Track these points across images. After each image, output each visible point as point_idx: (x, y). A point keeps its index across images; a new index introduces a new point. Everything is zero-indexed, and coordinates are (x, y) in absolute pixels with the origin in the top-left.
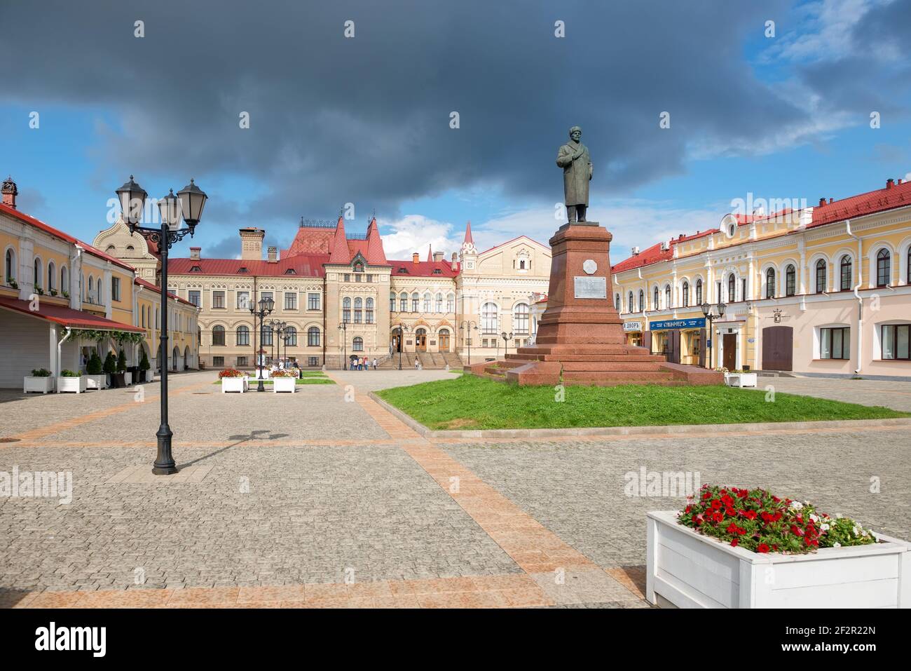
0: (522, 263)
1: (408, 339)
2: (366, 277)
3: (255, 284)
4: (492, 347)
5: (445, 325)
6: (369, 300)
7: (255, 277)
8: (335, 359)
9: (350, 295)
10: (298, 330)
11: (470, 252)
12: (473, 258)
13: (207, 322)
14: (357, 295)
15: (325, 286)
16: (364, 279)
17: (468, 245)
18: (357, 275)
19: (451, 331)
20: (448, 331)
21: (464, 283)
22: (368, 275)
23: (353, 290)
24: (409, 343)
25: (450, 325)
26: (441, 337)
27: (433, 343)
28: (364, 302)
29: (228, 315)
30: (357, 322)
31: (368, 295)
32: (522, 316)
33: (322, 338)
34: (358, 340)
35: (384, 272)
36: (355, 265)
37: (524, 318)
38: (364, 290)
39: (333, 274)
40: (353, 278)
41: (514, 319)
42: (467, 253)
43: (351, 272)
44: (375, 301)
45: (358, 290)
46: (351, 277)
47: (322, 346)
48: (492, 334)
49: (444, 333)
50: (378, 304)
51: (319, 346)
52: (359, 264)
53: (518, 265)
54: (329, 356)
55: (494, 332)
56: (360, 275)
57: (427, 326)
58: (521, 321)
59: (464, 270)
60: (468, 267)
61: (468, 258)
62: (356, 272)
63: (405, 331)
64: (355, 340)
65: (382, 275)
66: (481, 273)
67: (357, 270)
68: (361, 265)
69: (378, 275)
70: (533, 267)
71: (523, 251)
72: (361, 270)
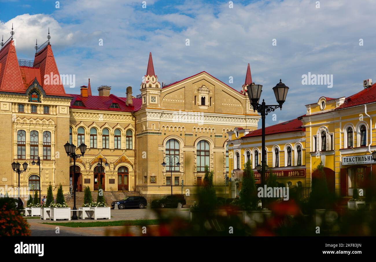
0: (203, 99)
1: (86, 177)
2: (42, 108)
4: (176, 185)
5: (124, 162)
6: (47, 134)
9: (25, 128)
11: (154, 86)
12: (156, 92)
14: (32, 128)
16: (40, 110)
17: (151, 79)
18: (32, 105)
19: (130, 169)
20: (126, 168)
21: (148, 118)
22: (45, 106)
23: (28, 122)
24: (88, 181)
25: (129, 162)
26: (120, 174)
27: (112, 181)
28: (41, 135)
30: (33, 157)
31: (45, 128)
32: (203, 153)
34: (34, 178)
35: (62, 104)
36: (31, 93)
37: (205, 156)
38: (41, 122)
40: (28, 109)
41: (196, 157)
42: (150, 86)
43: (26, 101)
44: (53, 136)
45: (34, 122)
46: (26, 107)
48: (175, 171)
49: (123, 171)
50: (56, 138)
52: (34, 94)
53: (200, 102)
55: (177, 169)
56: (36, 106)
57: (106, 163)
58: (203, 158)
59: (148, 104)
60: (152, 101)
61: (152, 92)
62: (31, 101)
63: (82, 169)
64: (31, 179)
65: (61, 107)
66: (164, 108)
67: (32, 99)
68: (37, 94)
69: (56, 106)
70: (213, 103)
71: (204, 87)
72: (37, 99)
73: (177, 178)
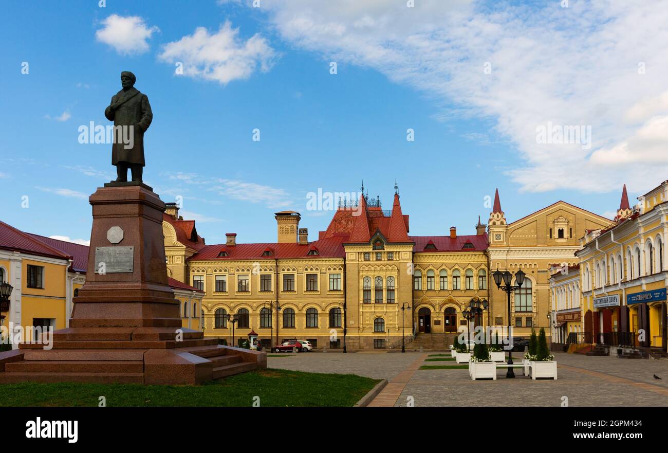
0: (561, 233)
1: (435, 319)
2: (386, 255)
3: (277, 266)
4: (527, 327)
6: (390, 279)
7: (277, 260)
8: (355, 341)
9: (370, 274)
10: (320, 311)
11: (498, 223)
12: (501, 229)
13: (232, 305)
14: (377, 274)
15: (345, 266)
16: (384, 257)
17: (495, 216)
18: (376, 253)
21: (492, 256)
22: (388, 253)
23: (373, 268)
24: (438, 323)
27: (463, 323)
28: (385, 281)
29: (253, 298)
30: (378, 301)
31: (389, 274)
33: (343, 319)
34: (379, 321)
35: (405, 249)
36: (374, 243)
38: (384, 268)
39: (352, 253)
40: (373, 257)
42: (494, 224)
43: (371, 250)
44: (396, 280)
45: (378, 268)
46: (371, 255)
47: (343, 327)
48: (526, 312)
50: (399, 282)
51: (340, 327)
52: (379, 242)
53: (556, 235)
54: (349, 338)
55: (529, 309)
56: (380, 253)
57: (457, 304)
59: (492, 243)
60: (497, 239)
61: (496, 229)
62: (375, 250)
63: (432, 310)
64: (376, 321)
65: (403, 253)
66: (512, 245)
67: (377, 247)
68: (381, 243)
69: (399, 252)
70: (574, 235)
71: (561, 218)
72: (381, 247)
73: (529, 320)
